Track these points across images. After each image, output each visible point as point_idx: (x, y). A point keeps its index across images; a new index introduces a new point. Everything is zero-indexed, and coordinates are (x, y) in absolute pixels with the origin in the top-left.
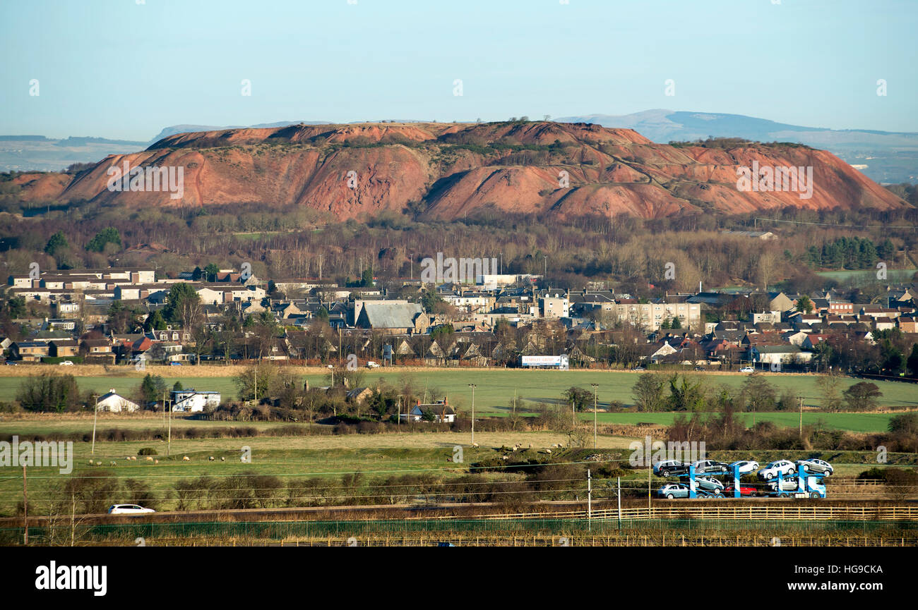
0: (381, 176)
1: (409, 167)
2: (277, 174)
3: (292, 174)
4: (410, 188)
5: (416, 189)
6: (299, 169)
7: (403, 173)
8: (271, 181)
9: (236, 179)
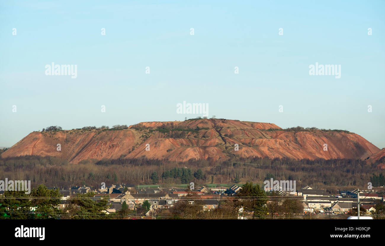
0: (114, 143)
1: (128, 139)
2: (74, 143)
3: (80, 142)
4: (125, 149)
5: (128, 149)
6: (84, 140)
7: (124, 142)
8: (70, 146)
9: (54, 145)
